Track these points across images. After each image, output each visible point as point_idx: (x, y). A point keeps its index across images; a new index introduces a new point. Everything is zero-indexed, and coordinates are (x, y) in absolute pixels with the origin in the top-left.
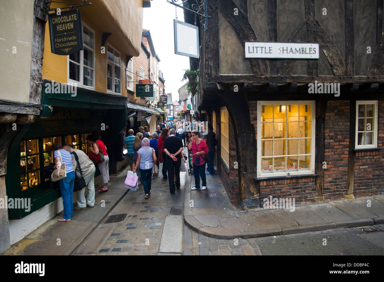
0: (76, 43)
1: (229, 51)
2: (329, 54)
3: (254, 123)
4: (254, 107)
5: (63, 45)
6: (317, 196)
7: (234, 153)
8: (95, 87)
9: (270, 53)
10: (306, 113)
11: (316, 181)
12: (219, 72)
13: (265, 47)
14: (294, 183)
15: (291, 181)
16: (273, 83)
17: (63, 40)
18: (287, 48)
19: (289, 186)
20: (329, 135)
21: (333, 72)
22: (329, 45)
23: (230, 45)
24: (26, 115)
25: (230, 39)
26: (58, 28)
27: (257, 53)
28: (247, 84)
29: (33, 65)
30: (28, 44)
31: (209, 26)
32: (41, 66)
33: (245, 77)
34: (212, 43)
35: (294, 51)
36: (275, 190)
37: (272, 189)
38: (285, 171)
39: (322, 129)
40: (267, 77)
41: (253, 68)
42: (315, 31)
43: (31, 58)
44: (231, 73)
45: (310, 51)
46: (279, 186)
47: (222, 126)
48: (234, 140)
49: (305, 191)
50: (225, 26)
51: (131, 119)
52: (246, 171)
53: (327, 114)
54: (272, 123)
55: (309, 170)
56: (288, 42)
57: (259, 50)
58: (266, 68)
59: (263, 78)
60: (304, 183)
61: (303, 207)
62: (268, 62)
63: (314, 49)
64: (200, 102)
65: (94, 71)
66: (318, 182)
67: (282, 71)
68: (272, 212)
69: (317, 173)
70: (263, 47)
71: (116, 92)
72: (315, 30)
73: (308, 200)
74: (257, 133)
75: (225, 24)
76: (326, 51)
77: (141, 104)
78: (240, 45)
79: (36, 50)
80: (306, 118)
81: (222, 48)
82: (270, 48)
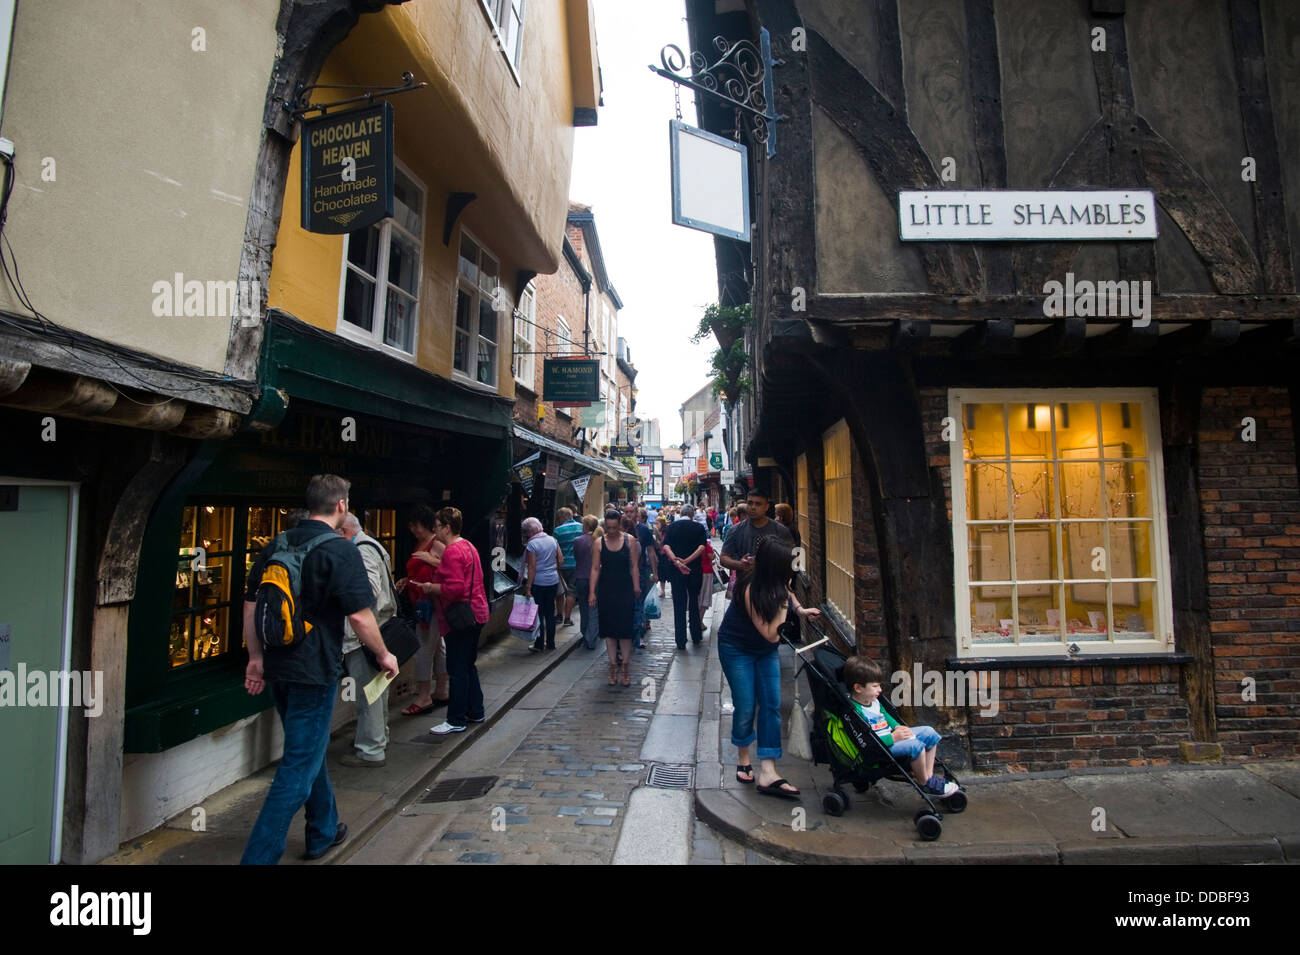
0: (374, 197)
1: (848, 220)
2: (1191, 225)
3: (941, 464)
4: (936, 408)
5: (336, 205)
6: (1193, 740)
7: (872, 572)
8: (419, 353)
9: (983, 223)
10: (1126, 431)
11: (1182, 682)
12: (814, 285)
13: (968, 206)
14: (1097, 684)
15: (1087, 675)
16: (999, 319)
17: (336, 190)
18: (1042, 206)
19: (1079, 694)
20: (1219, 511)
21: (1212, 281)
22: (1190, 196)
23: (850, 203)
24: (211, 411)
25: (849, 181)
26: (325, 157)
27: (940, 223)
28: (910, 324)
29: (245, 262)
30: (240, 202)
31: (782, 144)
32: (266, 267)
33: (903, 301)
34: (790, 197)
35: (1067, 215)
36: (1028, 707)
37: (1014, 702)
38: (1059, 639)
39: (1192, 488)
40: (976, 303)
41: (929, 272)
42: (1135, 152)
43: (242, 242)
44: (856, 289)
45: (1123, 214)
46: (1039, 692)
47: (831, 492)
48: (872, 527)
49: (1141, 716)
50: (831, 143)
51: (526, 474)
52: (915, 632)
53: (1204, 436)
54: (1003, 466)
55: (1152, 637)
56: (1044, 186)
57: (948, 214)
58: (975, 272)
59: (963, 304)
60: (1137, 687)
61: (1141, 777)
62: (977, 254)
63: (1139, 209)
64: (752, 426)
65: (418, 305)
66: (1191, 683)
67: (1027, 282)
68: (1020, 787)
69: (1183, 651)
70: (961, 206)
71: (480, 379)
72: (1138, 149)
73: (1157, 751)
74: (950, 499)
75: (834, 138)
76: (1180, 213)
77: (556, 435)
78: (884, 202)
79: (260, 221)
80: (1126, 449)
81: (824, 211)
82: (982, 207)
